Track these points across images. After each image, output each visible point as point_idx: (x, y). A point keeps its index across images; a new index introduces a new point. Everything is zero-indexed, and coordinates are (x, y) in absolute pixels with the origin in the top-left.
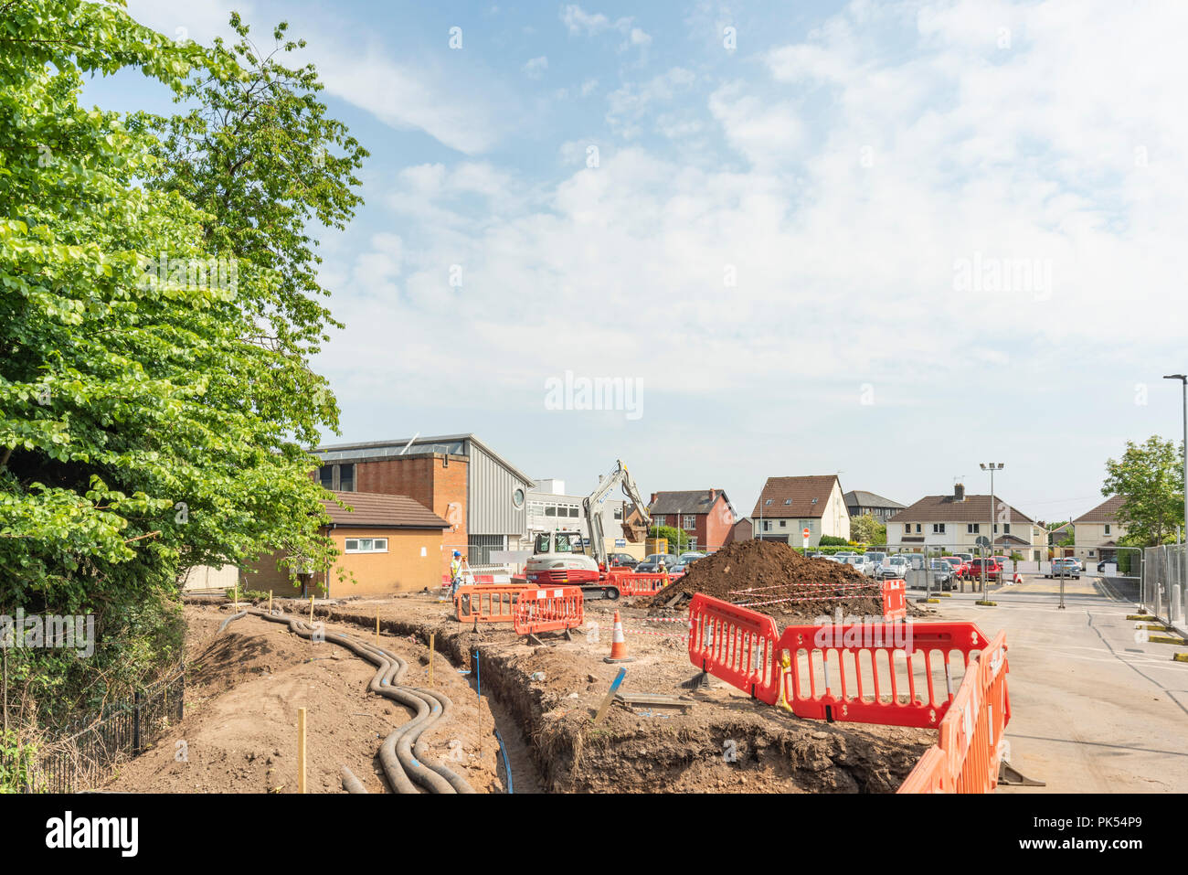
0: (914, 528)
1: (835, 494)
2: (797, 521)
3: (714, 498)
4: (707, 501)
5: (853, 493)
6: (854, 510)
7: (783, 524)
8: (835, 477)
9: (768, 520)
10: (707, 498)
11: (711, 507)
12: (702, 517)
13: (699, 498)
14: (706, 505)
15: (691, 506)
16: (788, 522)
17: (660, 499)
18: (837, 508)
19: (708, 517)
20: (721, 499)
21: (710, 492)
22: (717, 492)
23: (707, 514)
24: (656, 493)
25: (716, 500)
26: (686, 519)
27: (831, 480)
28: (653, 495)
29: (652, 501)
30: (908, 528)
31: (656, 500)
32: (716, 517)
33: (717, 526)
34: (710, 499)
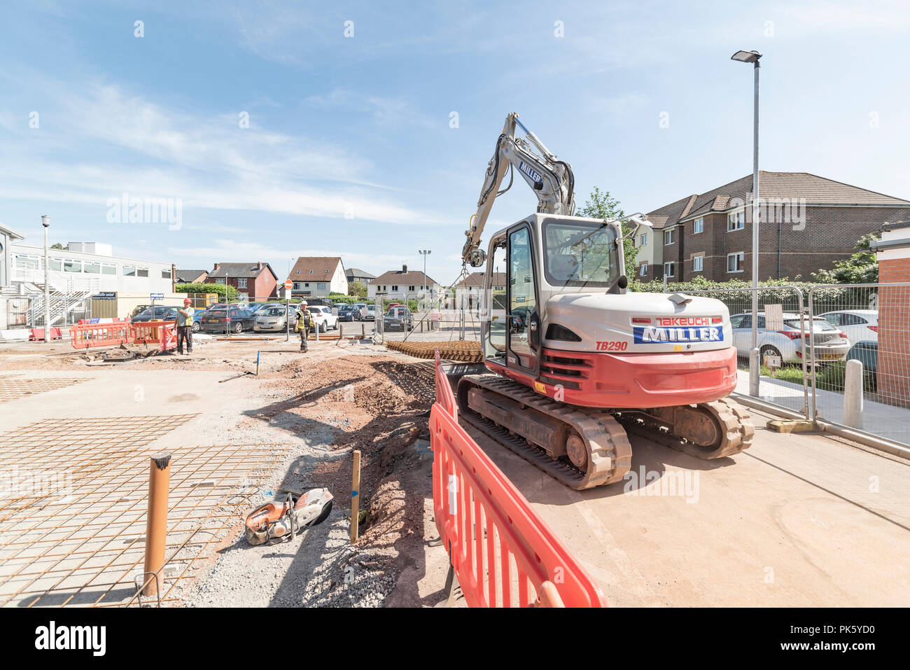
0: (382, 288)
1: (339, 268)
2: (316, 284)
3: (261, 268)
4: (256, 269)
5: (351, 270)
6: (350, 279)
7: (307, 285)
8: (340, 258)
10: (257, 267)
11: (258, 274)
12: (251, 281)
13: (251, 267)
14: (255, 272)
15: (243, 273)
16: (310, 284)
17: (221, 267)
18: (340, 276)
19: (256, 280)
20: (266, 269)
21: (258, 265)
22: (263, 264)
23: (255, 278)
24: (218, 263)
25: (263, 269)
26: (240, 281)
27: (337, 260)
28: (216, 265)
29: (215, 269)
30: (379, 287)
31: (218, 268)
32: (263, 279)
33: (263, 286)
34: (258, 269)
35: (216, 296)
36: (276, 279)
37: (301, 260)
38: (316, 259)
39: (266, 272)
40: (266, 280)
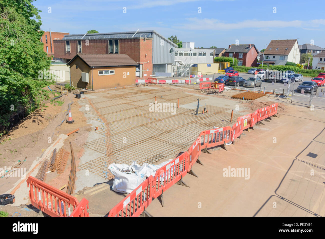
1: (296, 45)
2: (279, 56)
3: (250, 47)
4: (248, 48)
7: (274, 57)
8: (296, 40)
9: (269, 55)
10: (248, 47)
11: (249, 51)
12: (245, 54)
13: (245, 47)
14: (247, 49)
15: (242, 50)
16: (276, 56)
17: (232, 47)
18: (295, 51)
19: (247, 54)
20: (253, 47)
21: (249, 45)
22: (252, 45)
23: (247, 53)
24: (230, 45)
26: (240, 54)
27: (294, 41)
28: (229, 46)
29: (229, 48)
30: (321, 60)
31: (230, 47)
32: (251, 53)
33: (251, 57)
35: (229, 63)
36: (257, 53)
37: (273, 42)
38: (281, 41)
39: (253, 50)
40: (253, 53)
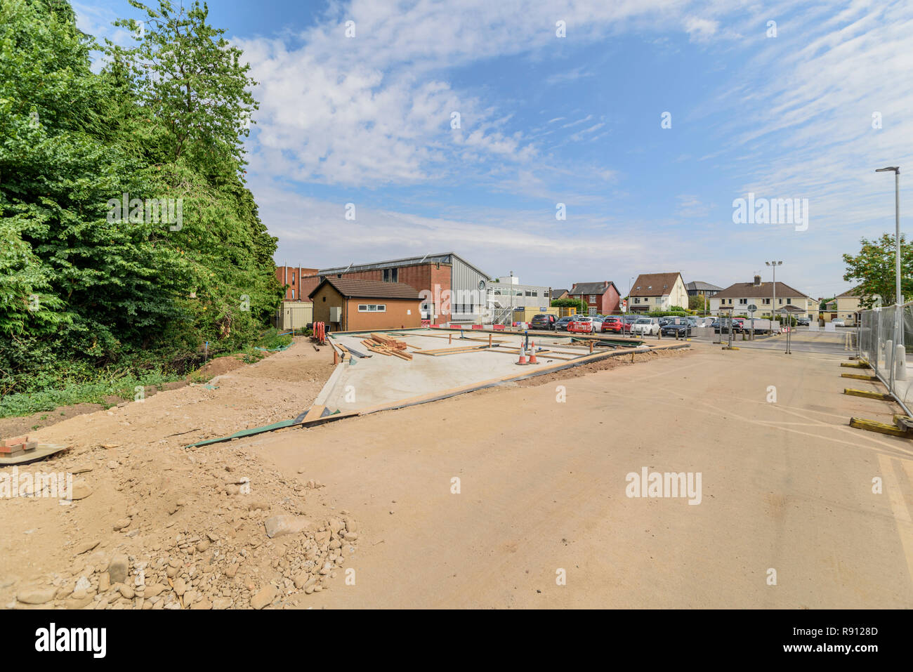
0: (727, 301)
1: (679, 282)
2: (654, 298)
3: (607, 285)
4: (603, 287)
5: (690, 283)
6: (691, 292)
7: (646, 300)
8: (679, 274)
9: (638, 297)
11: (605, 291)
12: (599, 296)
13: (599, 286)
14: (602, 289)
15: (593, 290)
16: (649, 298)
17: (578, 287)
18: (679, 290)
19: (603, 296)
20: (611, 286)
21: (605, 283)
22: (609, 283)
23: (602, 295)
24: (575, 283)
25: (609, 287)
26: (591, 297)
27: (676, 275)
28: (574, 285)
29: (573, 288)
30: (723, 302)
31: (576, 287)
32: (608, 296)
33: (608, 301)
34: (605, 286)
35: (575, 309)
36: (619, 294)
37: (641, 277)
38: (656, 275)
39: (611, 290)
40: (611, 296)
